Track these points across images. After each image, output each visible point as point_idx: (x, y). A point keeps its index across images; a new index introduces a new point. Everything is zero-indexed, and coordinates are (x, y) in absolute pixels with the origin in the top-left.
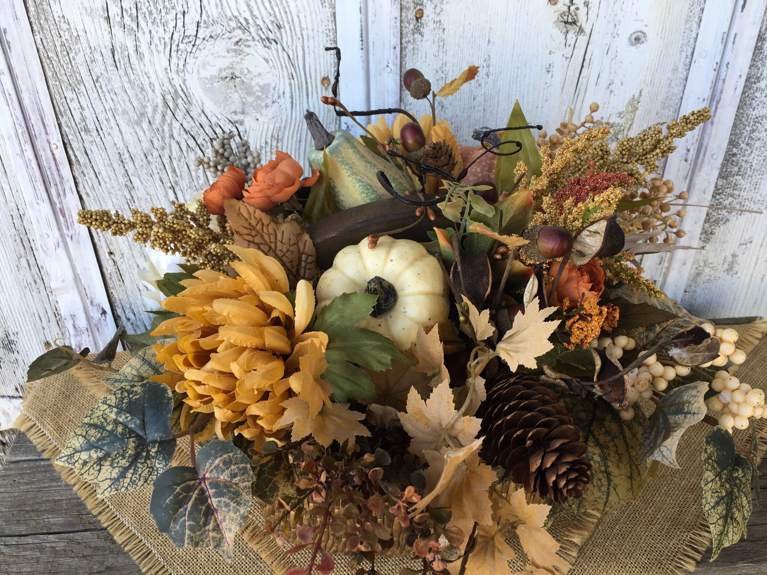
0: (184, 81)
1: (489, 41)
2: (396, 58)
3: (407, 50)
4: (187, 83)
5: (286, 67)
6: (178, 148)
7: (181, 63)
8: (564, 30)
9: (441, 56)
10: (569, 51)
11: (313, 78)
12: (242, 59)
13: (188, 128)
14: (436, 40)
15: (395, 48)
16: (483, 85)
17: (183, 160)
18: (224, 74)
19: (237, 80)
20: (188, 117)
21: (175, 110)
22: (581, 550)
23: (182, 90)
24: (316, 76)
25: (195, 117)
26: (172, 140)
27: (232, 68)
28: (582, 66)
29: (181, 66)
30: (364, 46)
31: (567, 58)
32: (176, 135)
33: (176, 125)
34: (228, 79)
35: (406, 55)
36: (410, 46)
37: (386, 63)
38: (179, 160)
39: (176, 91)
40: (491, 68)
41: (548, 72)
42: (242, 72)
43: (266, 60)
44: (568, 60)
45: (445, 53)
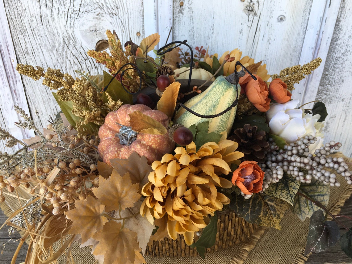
0: (73, 31)
1: (213, 18)
2: (171, 24)
3: (176, 21)
4: (74, 32)
5: (120, 27)
6: (69, 63)
7: (72, 23)
8: (248, 14)
9: (191, 24)
10: (250, 23)
11: (133, 32)
12: (100, 22)
13: (74, 54)
14: (189, 16)
15: (170, 19)
16: (211, 38)
17: (72, 69)
18: (91, 29)
19: (98, 32)
20: (75, 49)
21: (69, 45)
22: (250, 254)
23: (72, 36)
25: (78, 49)
26: (67, 59)
27: (95, 26)
28: (256, 31)
29: (72, 24)
30: (156, 18)
31: (249, 27)
32: (69, 57)
33: (69, 52)
34: (93, 32)
35: (175, 23)
36: (177, 19)
37: (166, 26)
38: (70, 69)
39: (69, 36)
40: (214, 31)
41: (241, 33)
42: (100, 29)
43: (111, 23)
44: (250, 28)
45: (193, 22)
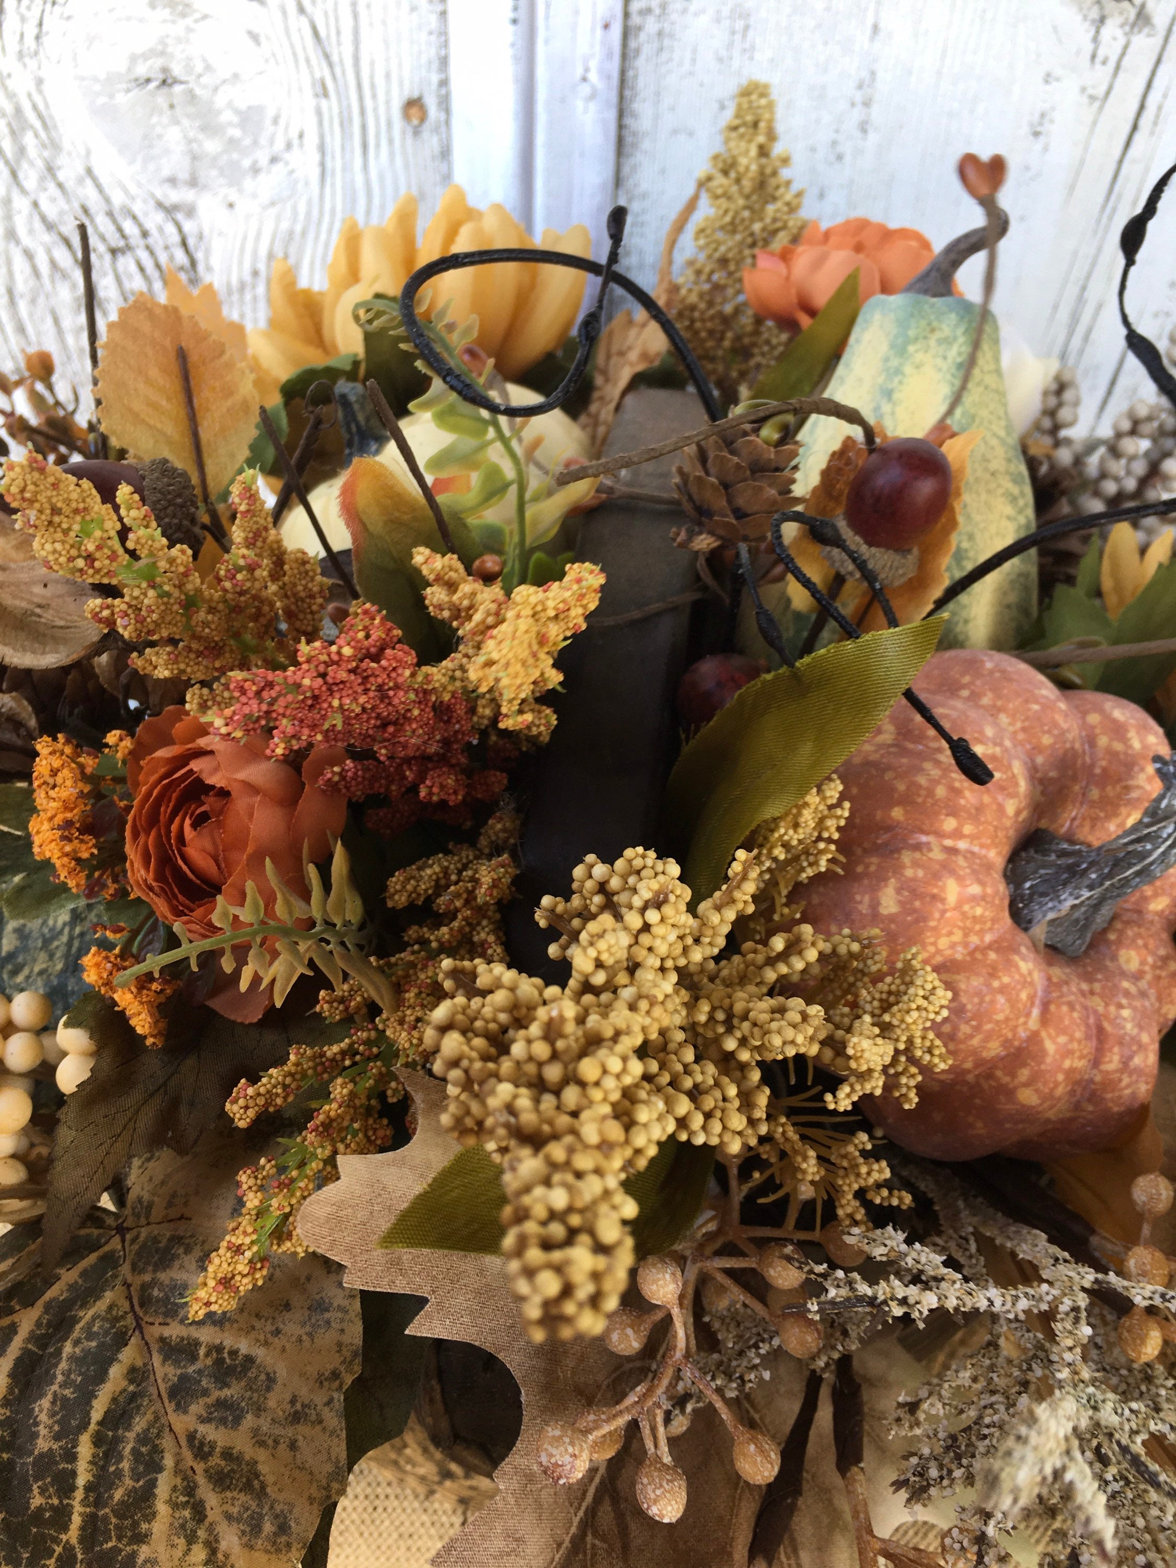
0: (39, 82)
1: (876, 29)
2: (609, 55)
3: (643, 36)
4: (46, 87)
5: (308, 61)
6: (28, 269)
7: (31, 30)
8: (1095, 14)
9: (736, 64)
10: (1102, 74)
11: (381, 97)
12: (189, 30)
13: (52, 213)
14: (726, 11)
15: (606, 26)
16: (848, 159)
17: (41, 300)
18: (142, 70)
19: (178, 89)
20: (51, 186)
21: (18, 161)
23: (35, 107)
24: (388, 92)
25: (70, 185)
26: (12, 246)
27: (163, 53)
28: (1135, 128)
29: (30, 41)
30: (522, 14)
31: (1092, 98)
32: (22, 231)
33: (21, 204)
34: (153, 85)
35: (637, 51)
36: (651, 26)
37: (579, 71)
38: (33, 301)
39: (18, 111)
40: (875, 110)
41: (1036, 134)
42: (189, 68)
43: (255, 38)
44: (1097, 104)
45: (750, 52)
